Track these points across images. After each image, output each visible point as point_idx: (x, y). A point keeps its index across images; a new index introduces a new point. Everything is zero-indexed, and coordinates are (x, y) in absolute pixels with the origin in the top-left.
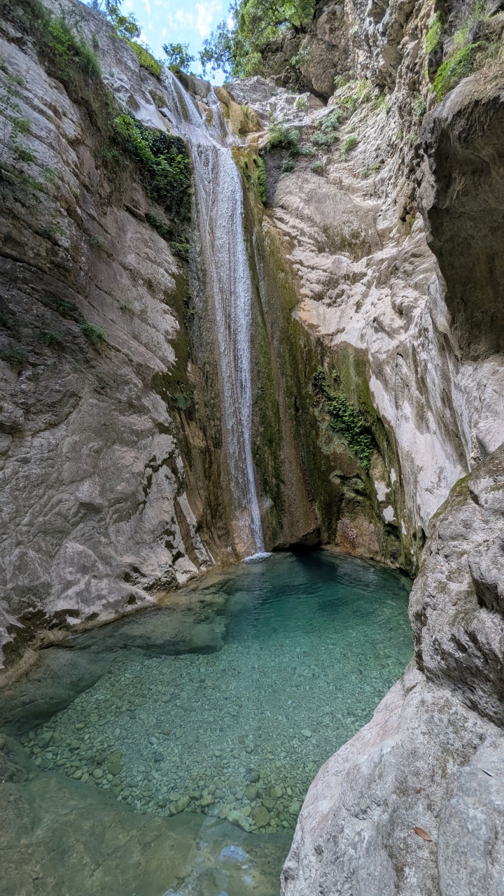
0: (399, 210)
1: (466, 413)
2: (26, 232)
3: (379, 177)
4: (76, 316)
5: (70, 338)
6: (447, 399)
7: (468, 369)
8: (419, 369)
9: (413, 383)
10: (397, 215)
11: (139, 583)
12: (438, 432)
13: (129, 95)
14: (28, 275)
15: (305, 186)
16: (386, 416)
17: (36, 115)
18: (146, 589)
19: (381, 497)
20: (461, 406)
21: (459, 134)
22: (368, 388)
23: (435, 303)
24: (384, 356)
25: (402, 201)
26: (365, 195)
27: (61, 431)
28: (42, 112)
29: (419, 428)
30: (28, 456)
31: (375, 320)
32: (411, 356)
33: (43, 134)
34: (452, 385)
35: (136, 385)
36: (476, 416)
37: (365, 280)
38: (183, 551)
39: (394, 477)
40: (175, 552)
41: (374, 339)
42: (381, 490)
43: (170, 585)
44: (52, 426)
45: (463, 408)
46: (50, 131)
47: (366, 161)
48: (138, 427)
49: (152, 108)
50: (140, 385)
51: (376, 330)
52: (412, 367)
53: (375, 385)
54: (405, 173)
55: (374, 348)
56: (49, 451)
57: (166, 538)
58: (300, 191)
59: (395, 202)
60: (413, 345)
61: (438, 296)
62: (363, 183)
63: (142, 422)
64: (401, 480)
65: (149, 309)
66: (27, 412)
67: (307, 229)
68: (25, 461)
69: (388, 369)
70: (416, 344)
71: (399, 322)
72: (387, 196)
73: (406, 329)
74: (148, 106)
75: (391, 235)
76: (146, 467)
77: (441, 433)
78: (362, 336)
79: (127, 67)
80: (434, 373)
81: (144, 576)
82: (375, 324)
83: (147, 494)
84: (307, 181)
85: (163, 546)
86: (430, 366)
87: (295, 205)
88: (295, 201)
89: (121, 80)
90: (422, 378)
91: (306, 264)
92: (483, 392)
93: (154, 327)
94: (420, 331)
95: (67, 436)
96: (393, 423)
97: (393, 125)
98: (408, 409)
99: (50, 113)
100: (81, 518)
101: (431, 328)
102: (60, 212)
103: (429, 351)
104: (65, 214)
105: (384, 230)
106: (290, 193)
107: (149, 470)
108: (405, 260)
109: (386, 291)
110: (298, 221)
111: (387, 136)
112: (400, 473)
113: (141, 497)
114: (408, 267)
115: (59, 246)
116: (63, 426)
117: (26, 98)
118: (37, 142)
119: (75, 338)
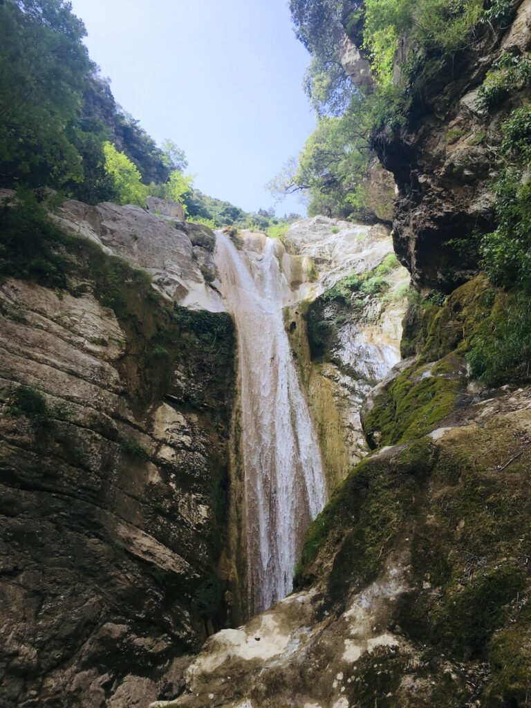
2: (62, 466)
4: (101, 533)
5: (92, 560)
13: (177, 286)
17: (84, 357)
27: (71, 667)
28: (89, 352)
33: (88, 373)
44: (64, 661)
46: (94, 367)
48: (155, 650)
49: (202, 286)
56: (57, 693)
65: (179, 505)
66: (41, 650)
74: (198, 285)
79: (180, 256)
87: (347, 361)
88: (346, 356)
89: (172, 273)
95: (77, 672)
99: (97, 349)
106: (342, 347)
110: (349, 378)
115: (91, 471)
116: (75, 659)
117: (79, 343)
118: (82, 382)
119: (97, 558)
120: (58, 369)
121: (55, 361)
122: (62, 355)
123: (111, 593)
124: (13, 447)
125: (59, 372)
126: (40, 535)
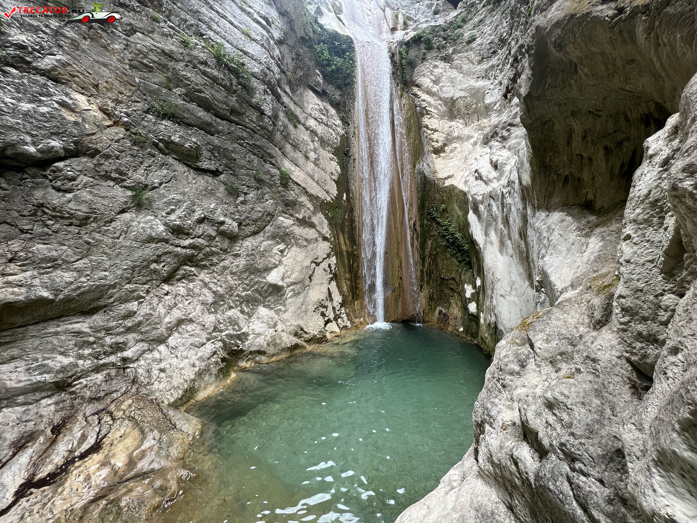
0: (503, 89)
1: (536, 247)
2: (244, 105)
3: (490, 64)
4: (273, 162)
5: (269, 177)
6: (523, 235)
7: (542, 215)
8: (505, 210)
9: (500, 219)
10: (501, 93)
11: (302, 337)
12: (514, 256)
13: (317, 6)
14: (245, 134)
15: (434, 70)
16: (477, 240)
17: (255, 25)
18: (306, 341)
19: (468, 295)
20: (533, 241)
21: (556, 40)
22: (466, 219)
23: (522, 164)
24: (480, 198)
25: (505, 82)
26: (479, 78)
27: (260, 238)
28: (258, 22)
29: (501, 251)
30: (239, 252)
31: (476, 171)
32: (500, 199)
33: (258, 38)
34: (528, 224)
35: (308, 209)
36: (543, 251)
37: (472, 141)
38: (332, 319)
39: (479, 282)
40: (326, 319)
41: (474, 185)
42: (469, 291)
43: (321, 340)
44: (255, 233)
45: (535, 243)
46: (263, 35)
47: (482, 52)
48: (309, 237)
49: (332, 15)
50: (312, 208)
51: (477, 179)
52: (500, 207)
53: (472, 217)
54: (510, 61)
55: (473, 191)
56: (252, 250)
57: (322, 309)
58: (432, 74)
59: (501, 83)
60: (503, 192)
61: (525, 160)
62: (479, 67)
63: (311, 233)
64: (483, 286)
65: (321, 158)
66: (240, 224)
67: (432, 102)
68: (237, 256)
69: (482, 207)
70: (505, 191)
71: (494, 174)
72: (495, 78)
73: (498, 179)
74: (329, 13)
75: (495, 108)
76: (312, 263)
77: (516, 257)
78: (466, 182)
80: (516, 214)
81: (306, 333)
82: (476, 174)
83: (311, 280)
84: (436, 67)
85: (319, 314)
86: (513, 208)
87: (427, 85)
88: (426, 82)
90: (506, 216)
91: (431, 128)
92: (551, 234)
93: (323, 170)
94: (509, 182)
95: (264, 241)
96: (481, 246)
97: (505, 24)
98: (493, 236)
99: (264, 22)
100: (270, 293)
101: (517, 181)
102: (267, 91)
103: (514, 198)
104: (270, 93)
105: (489, 104)
106: (424, 75)
107: (314, 265)
108: (503, 128)
109: (487, 150)
110: (428, 96)
111: (499, 33)
112: (483, 282)
113: (307, 282)
114: (505, 133)
115: (265, 115)
116: (262, 234)
117: (249, 13)
118: (255, 44)
119: (272, 176)
120: (235, 27)
121: (233, 20)
122: (237, 17)
123: (281, 200)
124: (206, 78)
125: (236, 30)
126: (233, 152)
